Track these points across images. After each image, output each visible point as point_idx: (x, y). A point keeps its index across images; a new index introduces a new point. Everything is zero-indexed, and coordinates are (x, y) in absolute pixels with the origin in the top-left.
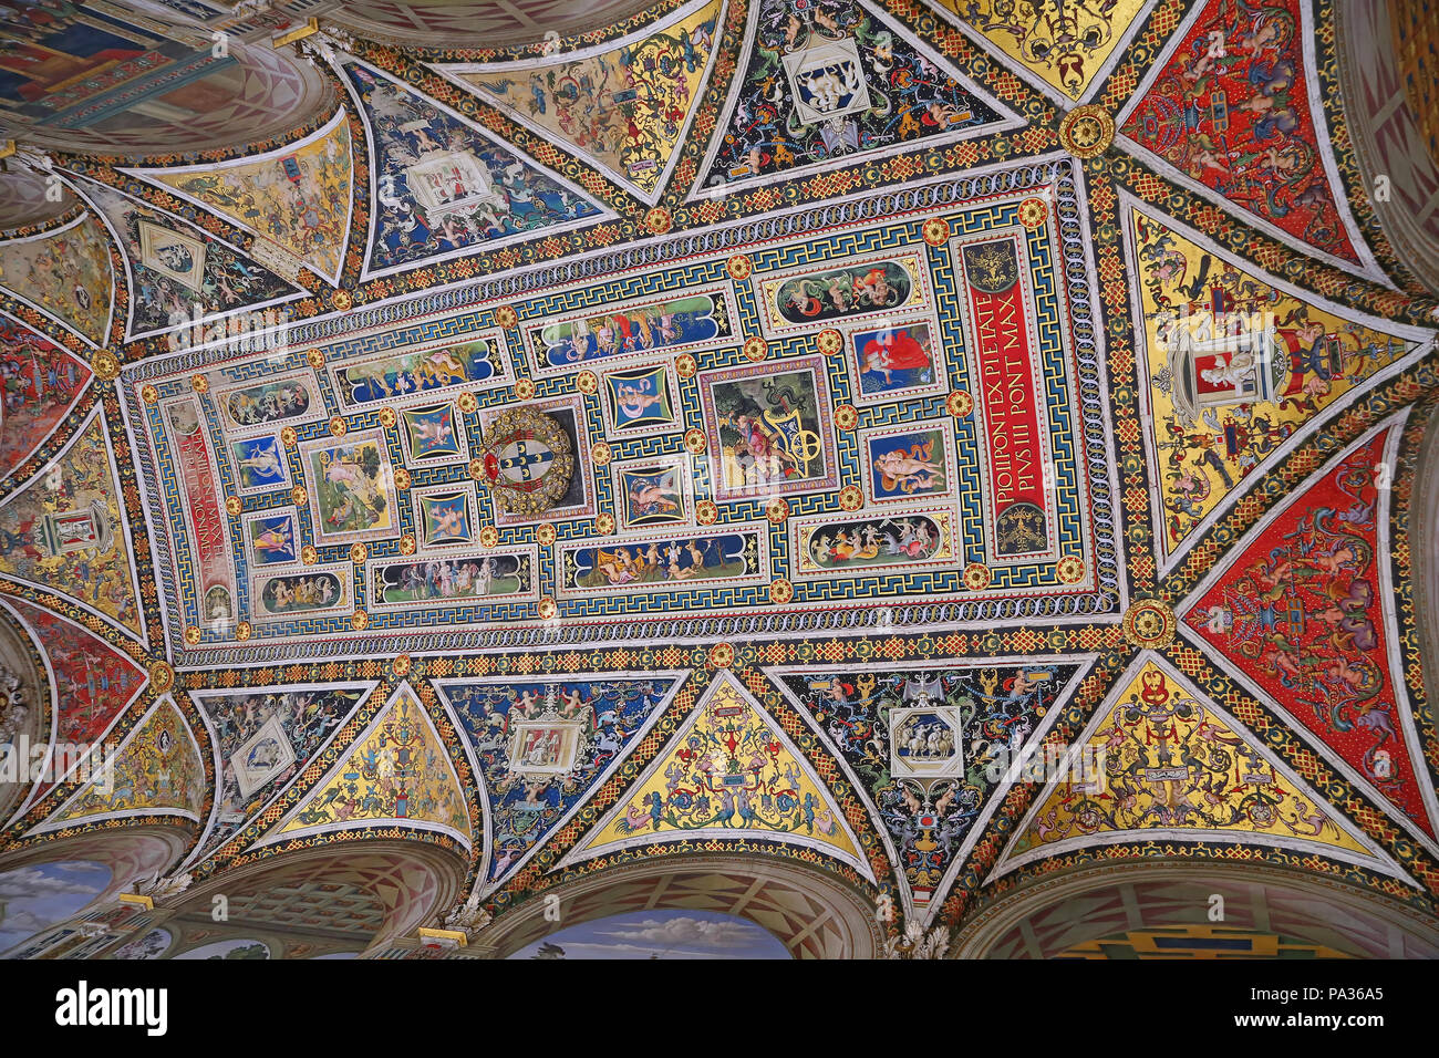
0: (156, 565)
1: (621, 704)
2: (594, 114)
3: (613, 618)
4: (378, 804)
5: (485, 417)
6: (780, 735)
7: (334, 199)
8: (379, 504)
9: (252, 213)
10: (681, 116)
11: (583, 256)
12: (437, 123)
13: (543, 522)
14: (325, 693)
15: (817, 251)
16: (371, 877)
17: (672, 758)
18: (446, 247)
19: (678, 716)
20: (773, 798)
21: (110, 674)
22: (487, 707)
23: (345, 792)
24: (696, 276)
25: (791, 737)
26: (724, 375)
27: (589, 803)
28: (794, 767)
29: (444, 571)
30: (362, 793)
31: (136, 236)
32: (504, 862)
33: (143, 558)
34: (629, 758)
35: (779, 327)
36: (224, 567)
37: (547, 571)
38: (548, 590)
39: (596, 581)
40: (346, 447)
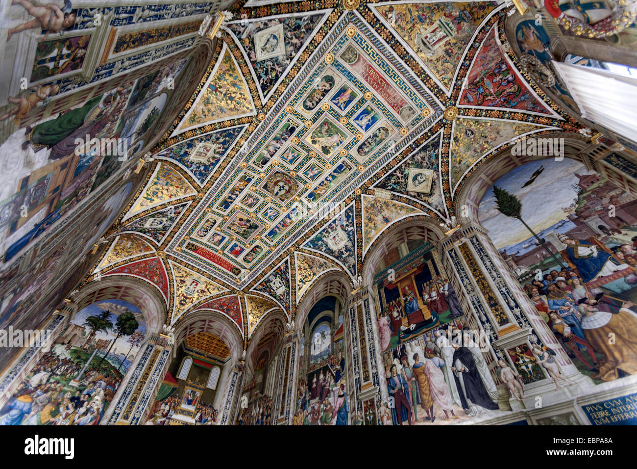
0: (388, 47)
7: (370, 220)
8: (314, 142)
9: (394, 205)
10: (299, 270)
11: (302, 235)
13: (266, 177)
14: (276, 82)
15: (262, 258)
18: (334, 222)
19: (192, 182)
22: (227, 138)
24: (279, 243)
26: (260, 229)
29: (278, 145)
30: (227, 77)
35: (257, 243)
36: (357, 71)
37: (254, 170)
38: (249, 168)
39: (241, 179)
40: (337, 148)
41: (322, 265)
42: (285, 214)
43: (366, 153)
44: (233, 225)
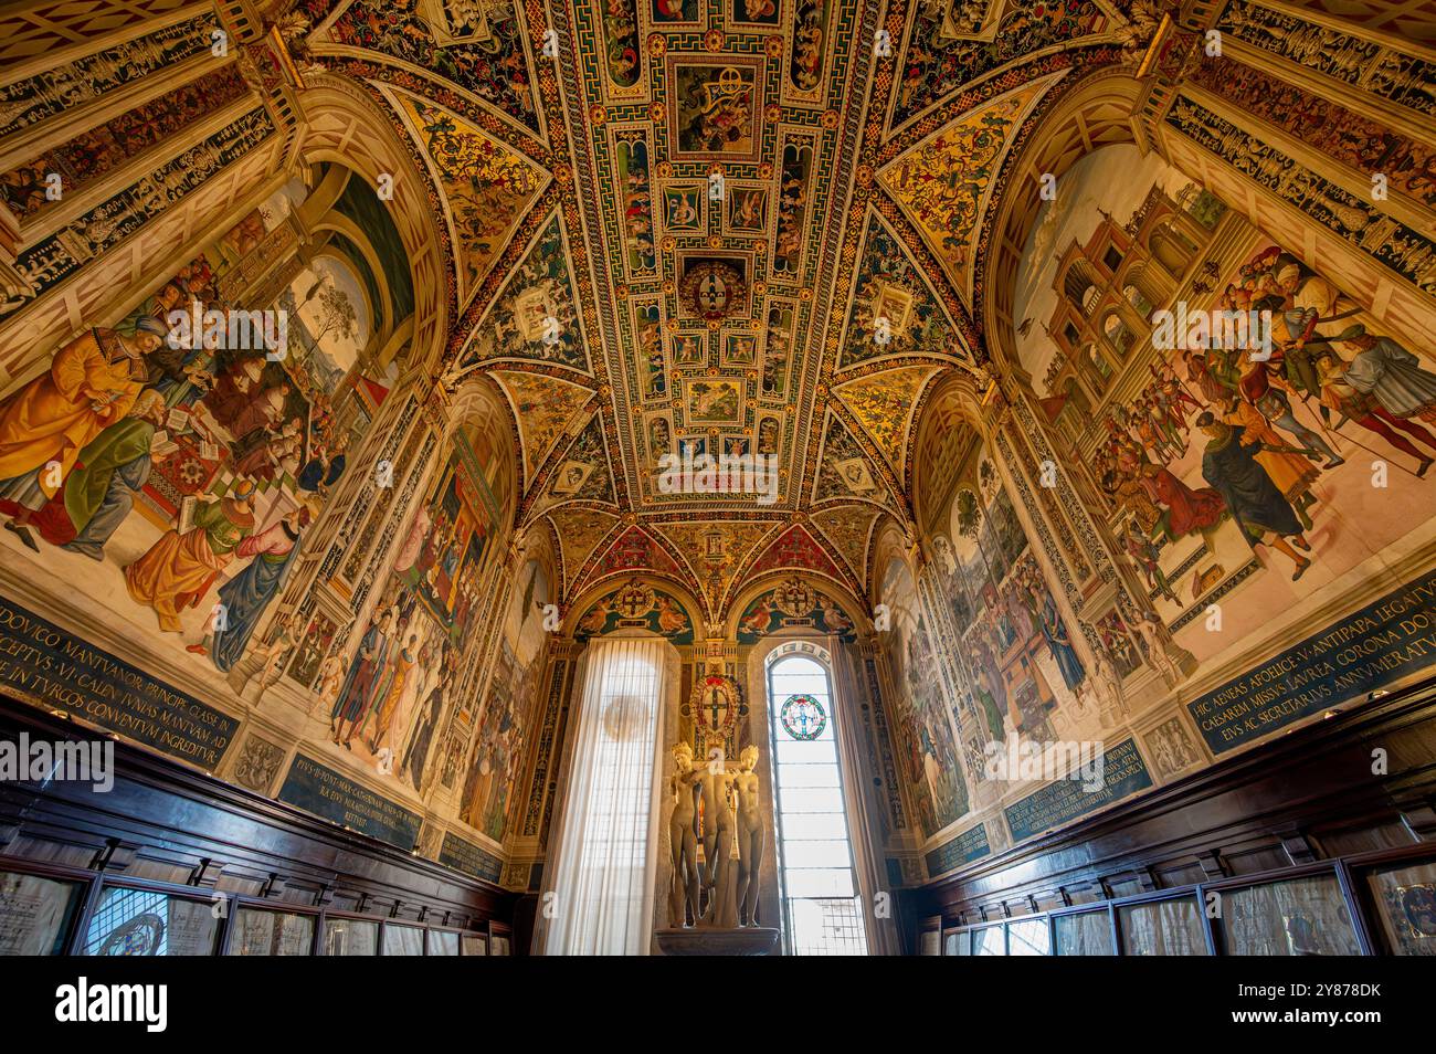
0: (740, 511)
1: (879, 255)
2: (490, 210)
3: (822, 251)
4: (899, 418)
5: (683, 315)
6: (931, 138)
9: (551, 433)
10: (487, 143)
11: (585, 233)
12: (497, 317)
13: (753, 288)
14: (827, 435)
15: (588, 44)
16: (941, 428)
17: (924, 225)
18: (575, 323)
19: (897, 215)
20: (976, 150)
21: (792, 541)
22: (858, 343)
23: (887, 434)
24: (602, 151)
25: (936, 129)
26: (673, 141)
27: (936, 288)
28: (959, 130)
29: (772, 355)
30: (890, 425)
31: (562, 494)
32: (957, 349)
33: (735, 516)
34: (915, 255)
35: (642, 89)
37: (783, 291)
38: (794, 292)
39: (796, 260)
40: (690, 401)
41: (476, 224)
42: (658, 235)
43: (652, 426)
44: (744, 100)
